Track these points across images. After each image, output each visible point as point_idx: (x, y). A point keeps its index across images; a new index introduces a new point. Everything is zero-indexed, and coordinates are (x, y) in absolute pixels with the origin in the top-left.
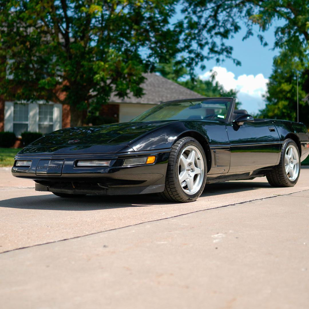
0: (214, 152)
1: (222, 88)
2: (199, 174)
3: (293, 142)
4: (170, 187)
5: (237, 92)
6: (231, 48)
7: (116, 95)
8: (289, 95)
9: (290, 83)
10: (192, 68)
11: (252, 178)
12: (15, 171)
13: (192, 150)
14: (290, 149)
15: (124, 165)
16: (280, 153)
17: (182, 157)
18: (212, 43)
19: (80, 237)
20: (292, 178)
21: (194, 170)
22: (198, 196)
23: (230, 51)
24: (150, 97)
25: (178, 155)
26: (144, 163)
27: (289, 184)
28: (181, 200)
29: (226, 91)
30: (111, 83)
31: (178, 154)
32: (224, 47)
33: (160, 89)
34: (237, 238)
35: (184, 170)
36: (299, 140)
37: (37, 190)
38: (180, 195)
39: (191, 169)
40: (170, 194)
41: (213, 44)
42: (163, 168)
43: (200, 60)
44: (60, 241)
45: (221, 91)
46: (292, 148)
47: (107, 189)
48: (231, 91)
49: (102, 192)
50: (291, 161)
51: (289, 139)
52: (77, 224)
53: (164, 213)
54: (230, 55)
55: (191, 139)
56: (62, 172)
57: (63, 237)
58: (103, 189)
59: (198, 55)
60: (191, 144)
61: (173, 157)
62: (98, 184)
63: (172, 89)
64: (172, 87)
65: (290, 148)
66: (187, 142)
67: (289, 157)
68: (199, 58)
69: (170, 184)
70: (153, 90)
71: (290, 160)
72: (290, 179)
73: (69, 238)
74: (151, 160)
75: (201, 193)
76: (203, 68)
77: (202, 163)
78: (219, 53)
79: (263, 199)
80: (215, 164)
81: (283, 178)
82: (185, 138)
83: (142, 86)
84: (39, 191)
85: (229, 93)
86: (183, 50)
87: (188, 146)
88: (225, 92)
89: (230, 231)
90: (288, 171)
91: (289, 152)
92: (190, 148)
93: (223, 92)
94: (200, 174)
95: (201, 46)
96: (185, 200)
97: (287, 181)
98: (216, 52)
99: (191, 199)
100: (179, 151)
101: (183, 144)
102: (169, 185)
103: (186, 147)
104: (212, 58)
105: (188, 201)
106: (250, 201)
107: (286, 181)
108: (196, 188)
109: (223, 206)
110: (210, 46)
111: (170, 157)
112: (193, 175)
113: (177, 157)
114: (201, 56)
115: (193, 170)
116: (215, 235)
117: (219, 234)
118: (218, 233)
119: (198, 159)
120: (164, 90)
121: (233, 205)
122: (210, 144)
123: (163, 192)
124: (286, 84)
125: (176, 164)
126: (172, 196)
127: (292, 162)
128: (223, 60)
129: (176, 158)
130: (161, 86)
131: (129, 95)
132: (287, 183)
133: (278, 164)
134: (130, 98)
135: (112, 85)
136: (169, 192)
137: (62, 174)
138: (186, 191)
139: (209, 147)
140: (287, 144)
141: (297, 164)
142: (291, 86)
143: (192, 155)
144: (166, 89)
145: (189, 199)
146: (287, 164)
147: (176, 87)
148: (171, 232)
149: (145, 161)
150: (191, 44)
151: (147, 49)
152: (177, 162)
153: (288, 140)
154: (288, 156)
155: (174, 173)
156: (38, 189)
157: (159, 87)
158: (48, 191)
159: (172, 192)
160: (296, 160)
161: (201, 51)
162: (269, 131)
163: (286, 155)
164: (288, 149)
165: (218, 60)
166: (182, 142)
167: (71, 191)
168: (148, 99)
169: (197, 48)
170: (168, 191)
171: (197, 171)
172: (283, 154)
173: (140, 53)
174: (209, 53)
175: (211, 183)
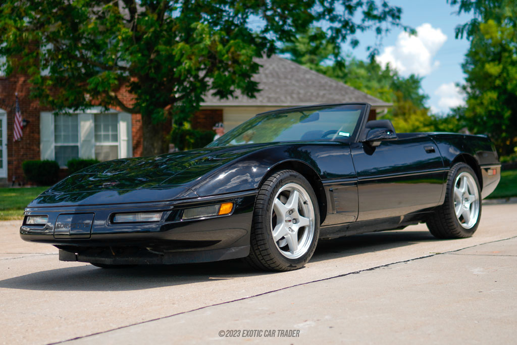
0: (330, 190)
1: (396, 74)
2: (307, 226)
3: (468, 168)
4: (258, 249)
5: (422, 79)
6: (399, 10)
7: (215, 95)
8: (498, 82)
9: (500, 62)
10: (337, 45)
11: (403, 227)
12: (26, 231)
13: (294, 189)
14: (463, 179)
15: (183, 218)
16: (445, 185)
17: (276, 201)
18: (367, 3)
19: (101, 333)
20: (468, 223)
21: (298, 220)
22: (305, 260)
23: (397, 14)
24: (272, 95)
25: (269, 199)
26: (215, 214)
27: (463, 233)
28: (278, 268)
29: (403, 78)
30: (206, 76)
31: (269, 197)
32: (387, 10)
33: (288, 82)
34: (331, 327)
35: (281, 222)
36: (478, 164)
37: (61, 260)
38: (274, 260)
39: (294, 219)
40: (260, 259)
41: (369, 4)
42: (246, 219)
43: (349, 32)
44: (69, 340)
45: (395, 78)
46: (467, 177)
47: (162, 255)
48: (412, 77)
49: (155, 261)
50: (466, 197)
51: (461, 163)
52: (105, 313)
53: (244, 291)
54: (397, 21)
55: (290, 173)
56: (92, 232)
57: (75, 334)
58: (156, 255)
59: (346, 24)
60: (292, 181)
61: (261, 203)
62: (148, 249)
63: (308, 80)
64: (308, 76)
65: (463, 177)
66: (285, 179)
67: (460, 192)
68: (348, 28)
69: (259, 244)
70: (276, 83)
71: (463, 195)
72: (464, 225)
73: (84, 335)
74: (226, 208)
75: (311, 256)
76: (355, 43)
77: (310, 209)
78: (380, 18)
79: (408, 261)
80: (333, 209)
81: (451, 224)
82: (282, 171)
83: (255, 78)
84: (65, 261)
85: (408, 80)
86: (320, 16)
87: (287, 183)
88: (401, 79)
89: (327, 317)
90: (459, 213)
91: (461, 183)
92: (290, 187)
93: (398, 79)
94: (309, 226)
95: (350, 9)
96: (283, 268)
97: (459, 230)
98: (375, 17)
99: (293, 265)
100: (271, 193)
101: (278, 181)
102: (258, 246)
103: (282, 186)
104: (369, 27)
105: (289, 268)
106: (386, 265)
107: (456, 229)
108: (301, 248)
109: (339, 276)
110: (365, 8)
111: (257, 203)
112: (296, 228)
113: (268, 203)
114: (351, 24)
115: (296, 221)
116: (299, 325)
117: (308, 323)
118: (306, 321)
119: (305, 203)
120: (294, 82)
121: (358, 273)
122: (322, 178)
123: (249, 256)
124: (492, 64)
125: (266, 213)
126: (263, 261)
127: (467, 199)
128: (387, 30)
129: (266, 204)
130: (289, 77)
131: (235, 94)
132: (458, 231)
133: (441, 203)
134: (237, 98)
135: (207, 79)
136: (259, 256)
137: (92, 236)
138: (286, 254)
139: (322, 183)
140: (456, 172)
141: (475, 201)
142: (501, 66)
143: (295, 197)
144: (297, 81)
145: (291, 266)
146: (459, 203)
147: (314, 77)
148: (237, 322)
149: (217, 210)
150: (333, 7)
151: (261, 19)
152: (268, 210)
153: (459, 165)
154: (460, 189)
155: (264, 226)
156: (63, 258)
157: (286, 78)
158: (77, 260)
159: (263, 256)
160: (474, 194)
161: (350, 17)
162: (425, 152)
163: (455, 188)
164: (460, 179)
165: (379, 31)
166: (275, 179)
167: (110, 259)
168: (269, 99)
169: (344, 12)
170: (257, 254)
171: (303, 221)
172: (450, 187)
173: (249, 26)
174: (363, 20)
175: (332, 238)
